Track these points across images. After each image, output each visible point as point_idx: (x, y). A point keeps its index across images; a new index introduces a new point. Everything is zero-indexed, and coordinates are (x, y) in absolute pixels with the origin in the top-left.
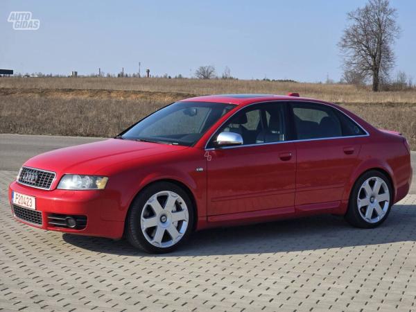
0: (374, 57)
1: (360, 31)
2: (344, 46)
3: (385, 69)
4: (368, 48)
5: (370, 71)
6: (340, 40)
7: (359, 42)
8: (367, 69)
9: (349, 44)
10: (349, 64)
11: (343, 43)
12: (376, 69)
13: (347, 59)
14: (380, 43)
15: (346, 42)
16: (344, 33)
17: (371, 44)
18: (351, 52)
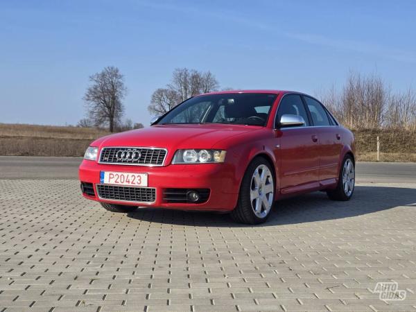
0: (109, 108)
1: (99, 89)
2: (88, 100)
3: (118, 117)
4: (105, 101)
5: (107, 118)
6: (84, 95)
7: (99, 98)
8: (105, 117)
9: (92, 98)
10: (92, 112)
11: (87, 97)
12: (111, 117)
13: (91, 109)
14: (114, 98)
15: (88, 96)
16: (87, 91)
17: (107, 99)
18: (93, 104)
